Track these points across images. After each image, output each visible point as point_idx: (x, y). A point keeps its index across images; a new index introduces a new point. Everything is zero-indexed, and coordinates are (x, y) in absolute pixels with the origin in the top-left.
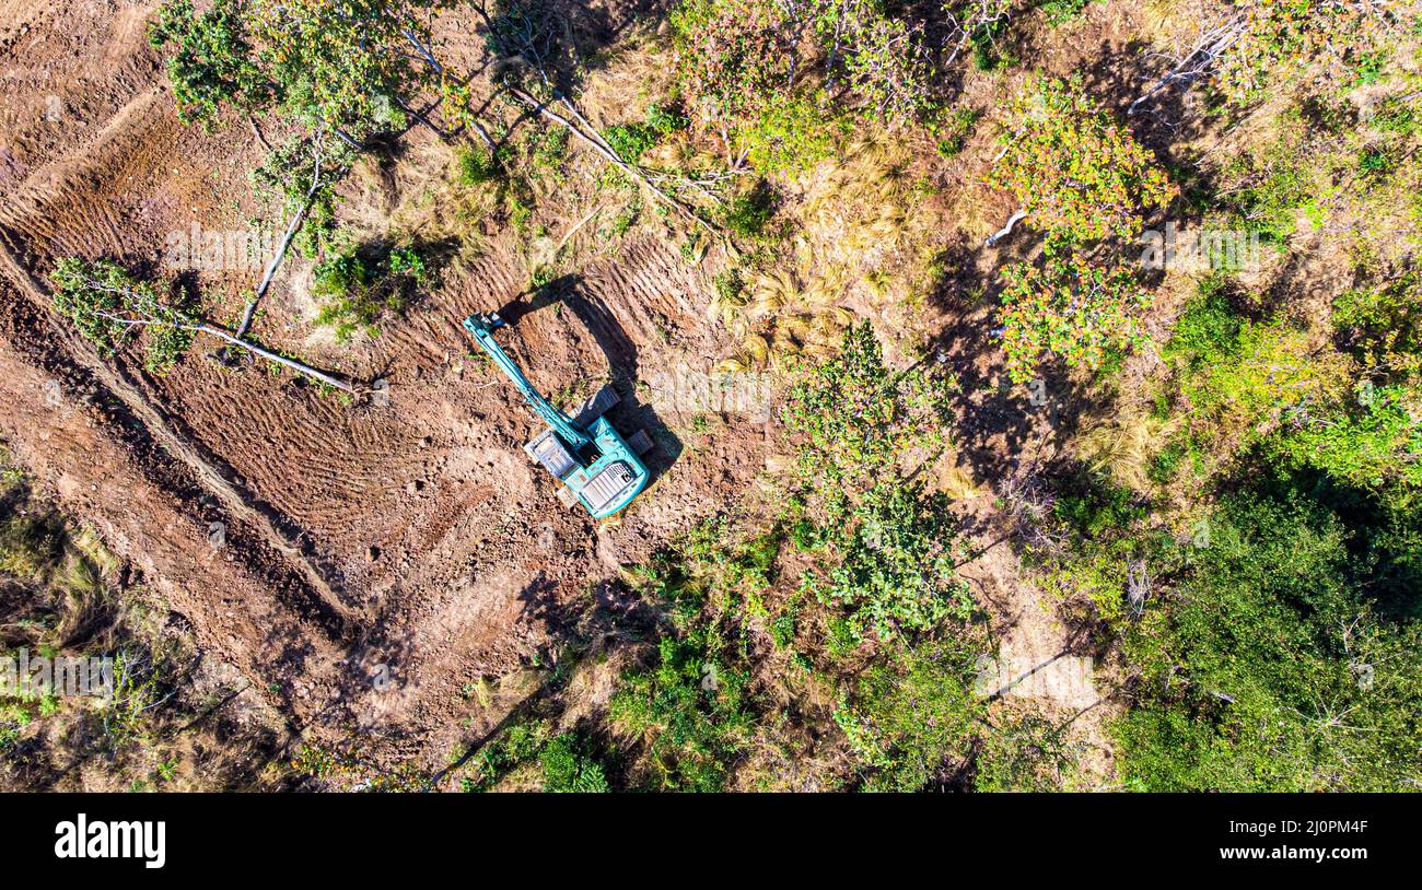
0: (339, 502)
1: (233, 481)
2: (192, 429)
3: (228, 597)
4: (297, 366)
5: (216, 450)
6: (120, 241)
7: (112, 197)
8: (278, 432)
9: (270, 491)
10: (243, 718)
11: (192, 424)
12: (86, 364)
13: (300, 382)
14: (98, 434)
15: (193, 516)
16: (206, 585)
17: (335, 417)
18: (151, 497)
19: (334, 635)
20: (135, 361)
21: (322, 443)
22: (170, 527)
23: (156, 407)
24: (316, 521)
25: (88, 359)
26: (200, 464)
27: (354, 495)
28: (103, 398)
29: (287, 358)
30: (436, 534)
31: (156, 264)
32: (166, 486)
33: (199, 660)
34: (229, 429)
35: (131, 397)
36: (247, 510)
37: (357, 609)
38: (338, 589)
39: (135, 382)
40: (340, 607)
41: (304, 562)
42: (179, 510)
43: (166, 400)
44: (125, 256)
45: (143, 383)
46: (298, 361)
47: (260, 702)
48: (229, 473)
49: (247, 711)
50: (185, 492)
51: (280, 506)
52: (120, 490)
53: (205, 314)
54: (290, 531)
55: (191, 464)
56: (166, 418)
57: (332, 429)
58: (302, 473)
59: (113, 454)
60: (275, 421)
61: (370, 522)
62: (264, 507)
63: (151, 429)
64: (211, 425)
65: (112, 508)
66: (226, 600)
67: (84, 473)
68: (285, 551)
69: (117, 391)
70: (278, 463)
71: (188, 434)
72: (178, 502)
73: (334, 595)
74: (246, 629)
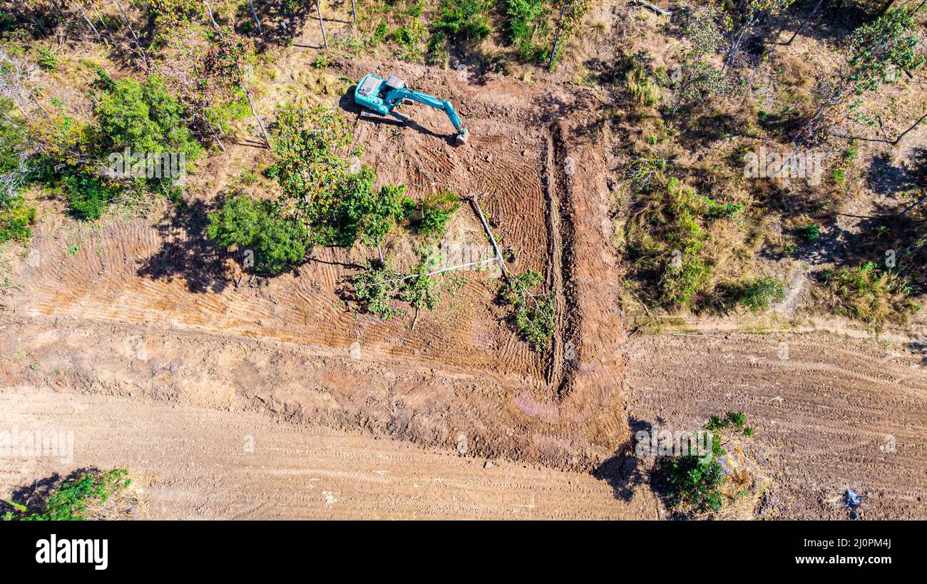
0: (519, 177)
1: (549, 213)
2: (547, 245)
3: (583, 171)
4: (489, 231)
5: (546, 230)
6: (509, 340)
7: (496, 358)
8: (517, 217)
9: (540, 202)
10: (617, 140)
11: (545, 247)
12: (563, 297)
13: (492, 224)
14: (579, 262)
15: (571, 206)
16: (587, 180)
17: (492, 204)
18: (579, 223)
19: (559, 130)
20: (545, 287)
21: (506, 201)
22: (582, 209)
23: (552, 260)
24: (535, 178)
25: (560, 298)
26: (554, 227)
27: (512, 176)
28: (566, 276)
29: (489, 235)
30: (496, 139)
31: (505, 318)
32: (571, 224)
33: (615, 170)
34: (534, 233)
35: (558, 271)
36: (552, 198)
37: (545, 137)
38: (546, 149)
39: (552, 276)
40: (550, 142)
41: (549, 165)
42: (574, 212)
43: (547, 263)
44: (513, 332)
45: (549, 275)
46: (486, 231)
47: (606, 139)
48: (547, 217)
49: (614, 140)
50: (567, 219)
51: (541, 194)
52: (588, 236)
53: (504, 281)
54: (544, 181)
55: (558, 230)
56: (551, 255)
57: (497, 201)
58: (523, 198)
59: (579, 250)
60: (515, 222)
61: (516, 164)
62: (547, 197)
63: (561, 254)
64: (539, 241)
65: (597, 233)
66: (585, 170)
67: (596, 253)
68: (552, 174)
69: (560, 276)
70: (528, 208)
71: (550, 243)
72: (572, 215)
73: (549, 147)
74: (587, 156)
